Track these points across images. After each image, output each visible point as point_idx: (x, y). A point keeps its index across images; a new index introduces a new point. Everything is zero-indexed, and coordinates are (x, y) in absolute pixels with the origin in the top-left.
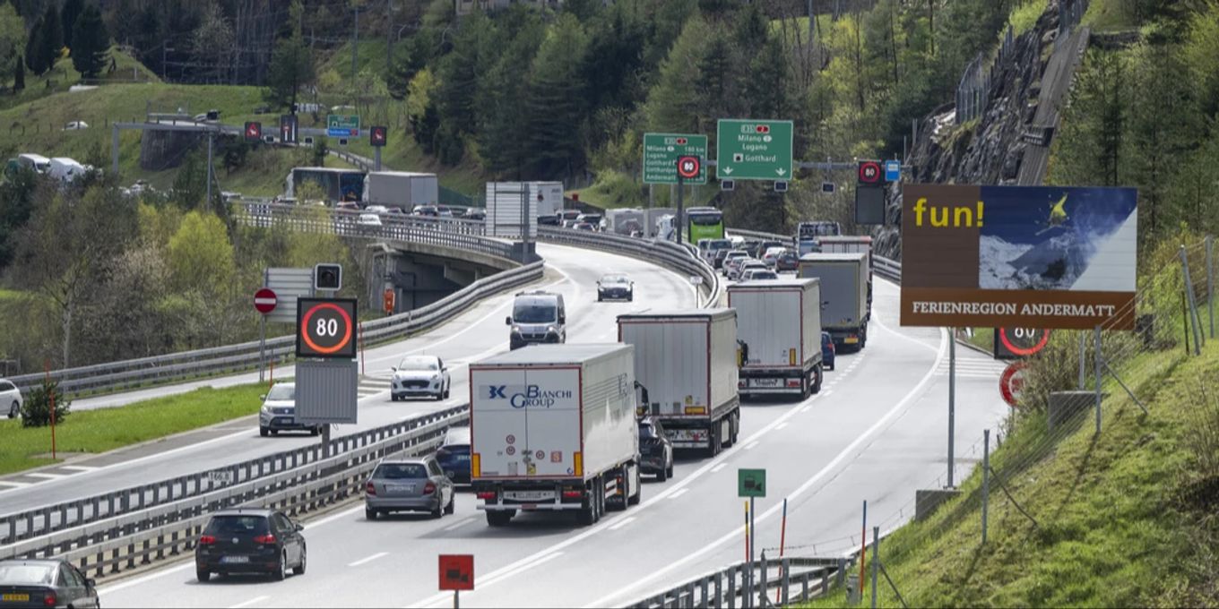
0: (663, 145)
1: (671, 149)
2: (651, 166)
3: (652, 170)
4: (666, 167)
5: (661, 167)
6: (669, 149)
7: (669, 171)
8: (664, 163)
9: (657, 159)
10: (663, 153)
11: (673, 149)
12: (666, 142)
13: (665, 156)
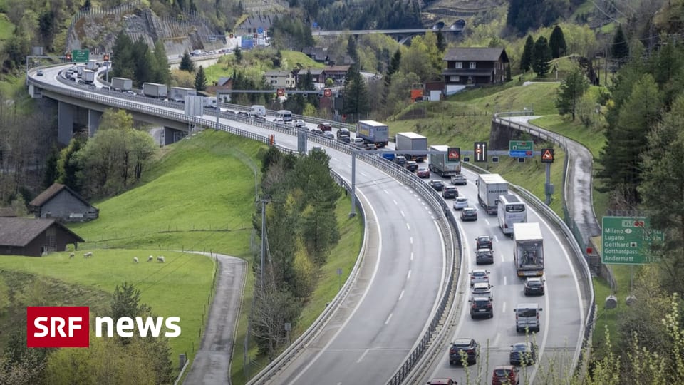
0: (621, 228)
1: (628, 231)
2: (609, 248)
3: (610, 252)
4: (623, 248)
5: (619, 248)
6: (626, 231)
7: (626, 252)
8: (622, 245)
9: (615, 241)
10: (621, 235)
11: (630, 231)
12: (623, 225)
13: (623, 238)
